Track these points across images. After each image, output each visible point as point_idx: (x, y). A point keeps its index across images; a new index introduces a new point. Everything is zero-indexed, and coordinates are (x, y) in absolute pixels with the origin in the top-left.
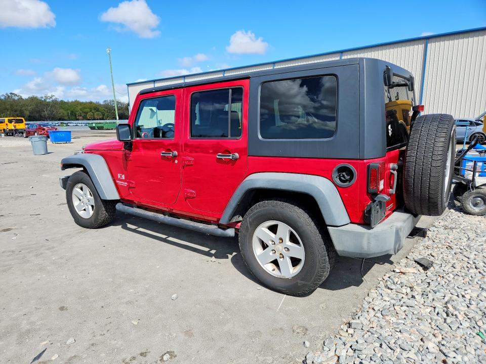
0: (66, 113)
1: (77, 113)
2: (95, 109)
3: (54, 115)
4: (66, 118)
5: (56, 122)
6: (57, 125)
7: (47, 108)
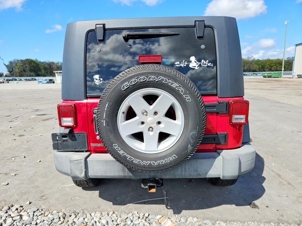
0: (258, 67)
1: (266, 67)
2: (279, 64)
3: (250, 69)
4: (257, 70)
5: (250, 73)
6: (250, 75)
7: (247, 64)
